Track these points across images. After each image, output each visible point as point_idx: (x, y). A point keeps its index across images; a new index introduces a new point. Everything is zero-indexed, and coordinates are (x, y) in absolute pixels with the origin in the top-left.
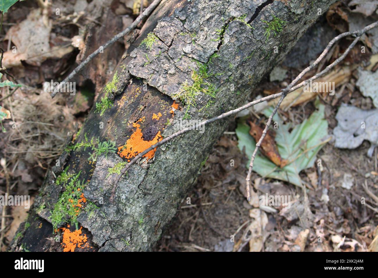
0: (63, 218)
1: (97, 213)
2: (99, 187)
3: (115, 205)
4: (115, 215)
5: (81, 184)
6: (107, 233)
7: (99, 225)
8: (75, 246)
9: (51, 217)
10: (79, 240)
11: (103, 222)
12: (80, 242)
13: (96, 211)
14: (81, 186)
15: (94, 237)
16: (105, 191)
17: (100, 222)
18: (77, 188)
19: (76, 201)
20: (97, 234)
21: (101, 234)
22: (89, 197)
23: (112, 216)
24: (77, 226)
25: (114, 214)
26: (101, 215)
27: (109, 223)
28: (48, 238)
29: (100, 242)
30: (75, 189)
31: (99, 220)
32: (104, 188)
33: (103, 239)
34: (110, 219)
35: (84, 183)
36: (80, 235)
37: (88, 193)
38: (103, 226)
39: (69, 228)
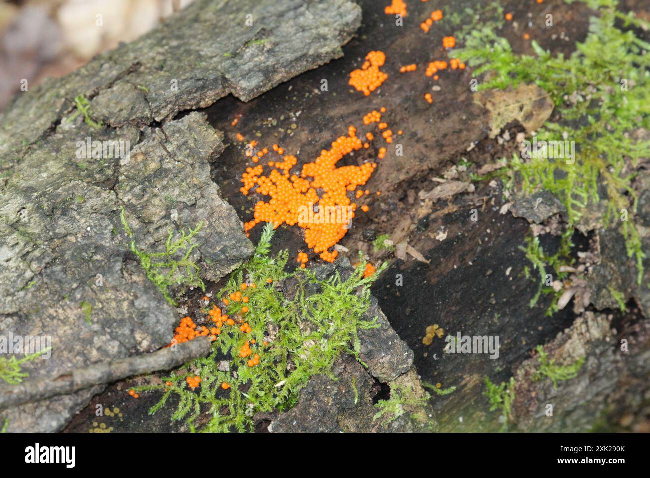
0: (310, 293)
1: (151, 240)
2: (96, 327)
3: (57, 236)
4: (77, 201)
5: (175, 399)
6: (146, 154)
7: (165, 188)
8: (309, 170)
9: (365, 325)
10: (282, 181)
11: (140, 197)
12: (280, 171)
13: (154, 246)
14: (180, 391)
15: (206, 152)
16: (73, 300)
17: (156, 201)
18: (198, 391)
19: (229, 342)
20: (190, 161)
21: (172, 155)
22: (153, 304)
23: (95, 202)
24: (267, 237)
25: (80, 207)
26: (136, 224)
27: (117, 181)
28: (421, 258)
29: (190, 129)
30: (211, 395)
31: (156, 211)
32: (72, 314)
33: (174, 132)
34: (105, 195)
35: (157, 396)
36: (267, 199)
37: (151, 320)
38: (148, 179)
39: (305, 248)
